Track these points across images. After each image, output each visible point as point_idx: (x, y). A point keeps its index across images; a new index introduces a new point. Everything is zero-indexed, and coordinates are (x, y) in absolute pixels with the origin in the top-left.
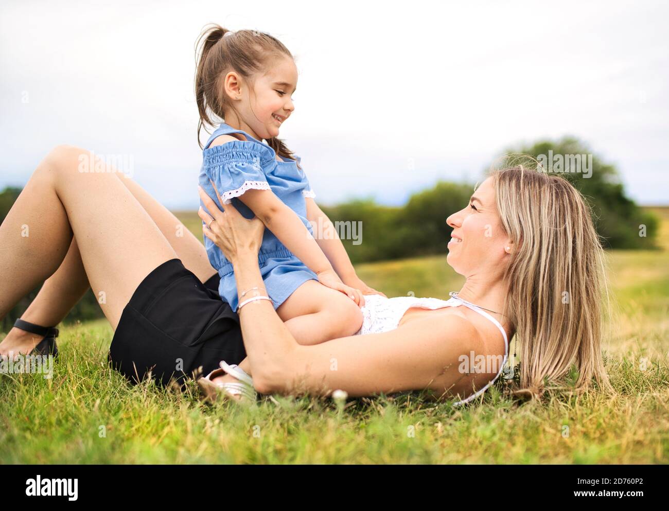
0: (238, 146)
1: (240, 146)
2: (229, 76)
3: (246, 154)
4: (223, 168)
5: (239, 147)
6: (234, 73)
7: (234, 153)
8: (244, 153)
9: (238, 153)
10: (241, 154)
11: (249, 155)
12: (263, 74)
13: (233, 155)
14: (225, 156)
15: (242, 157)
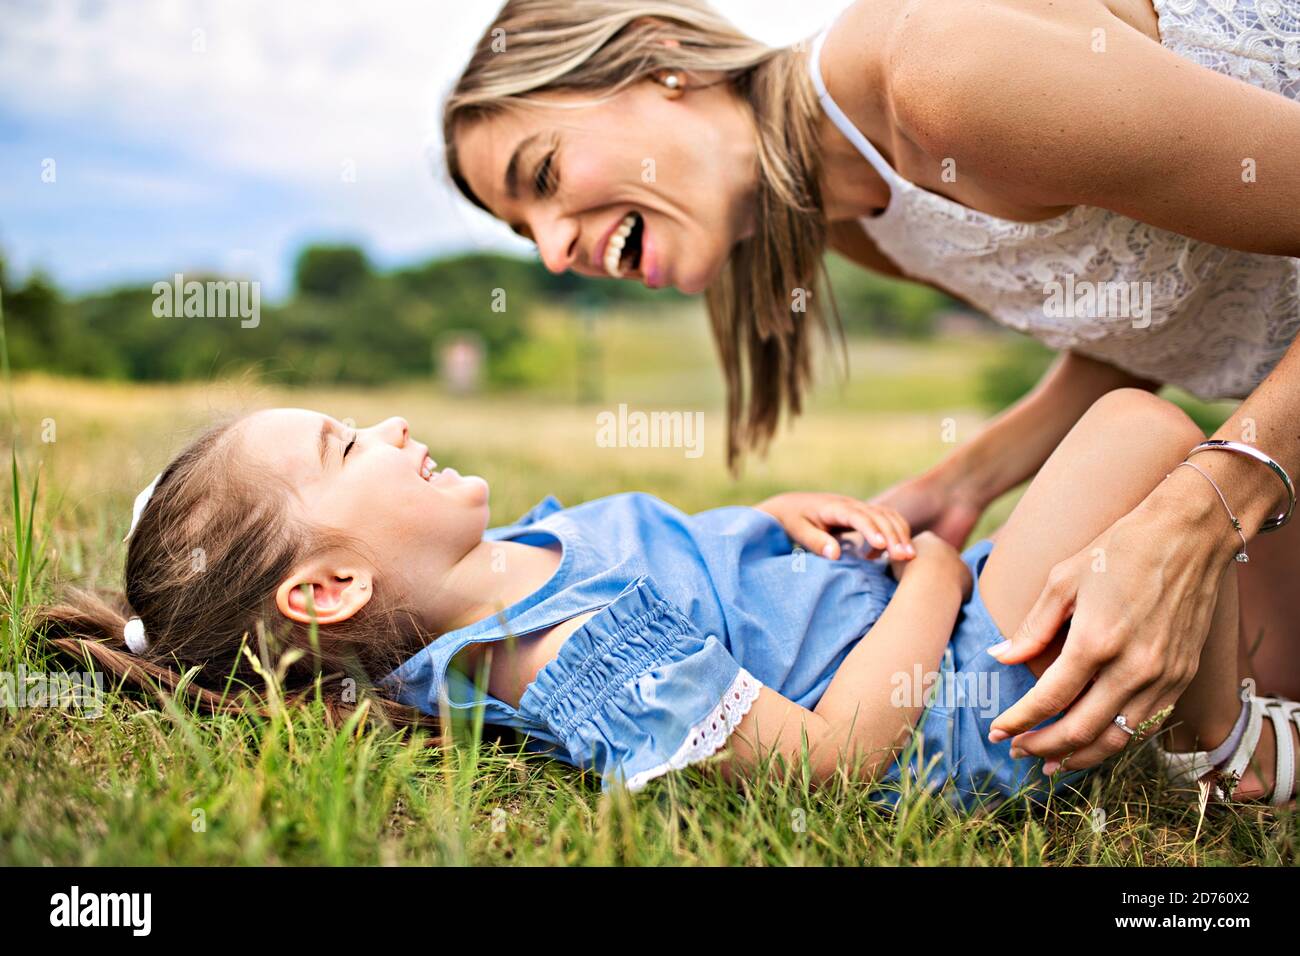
0: (603, 633)
1: (605, 627)
2: (291, 605)
3: (638, 640)
4: (606, 716)
5: (605, 633)
6: (283, 591)
7: (607, 657)
8: (630, 639)
9: (616, 651)
10: (625, 646)
11: (647, 633)
12: (292, 498)
13: (608, 665)
14: (587, 683)
15: (633, 651)
